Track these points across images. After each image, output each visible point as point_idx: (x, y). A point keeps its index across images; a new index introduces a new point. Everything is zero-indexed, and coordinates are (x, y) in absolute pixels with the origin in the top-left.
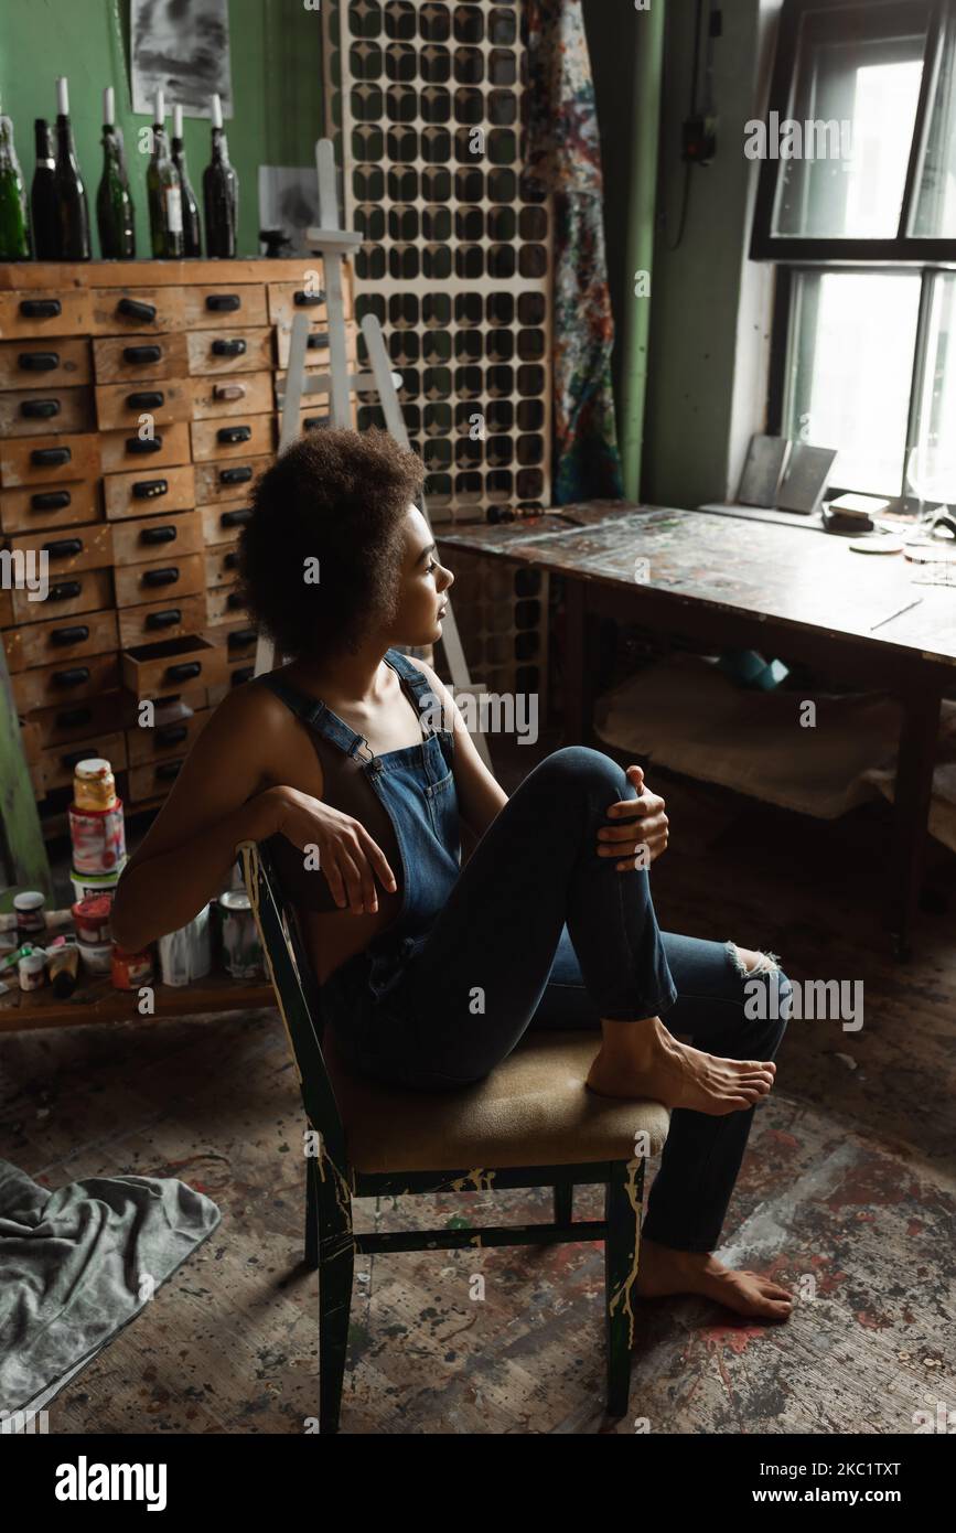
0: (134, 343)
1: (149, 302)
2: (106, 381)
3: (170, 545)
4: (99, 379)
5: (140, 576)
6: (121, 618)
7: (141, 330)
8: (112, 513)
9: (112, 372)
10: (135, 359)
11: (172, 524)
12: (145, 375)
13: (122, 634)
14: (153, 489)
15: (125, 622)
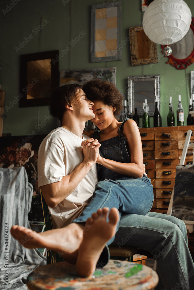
0: (165, 142)
1: (169, 134)
2: (157, 149)
3: (169, 186)
4: (156, 149)
5: (162, 192)
6: (157, 201)
7: (167, 140)
8: (157, 177)
9: (159, 148)
10: (164, 145)
11: (170, 181)
12: (166, 149)
13: (157, 204)
14: (167, 173)
15: (158, 202)
